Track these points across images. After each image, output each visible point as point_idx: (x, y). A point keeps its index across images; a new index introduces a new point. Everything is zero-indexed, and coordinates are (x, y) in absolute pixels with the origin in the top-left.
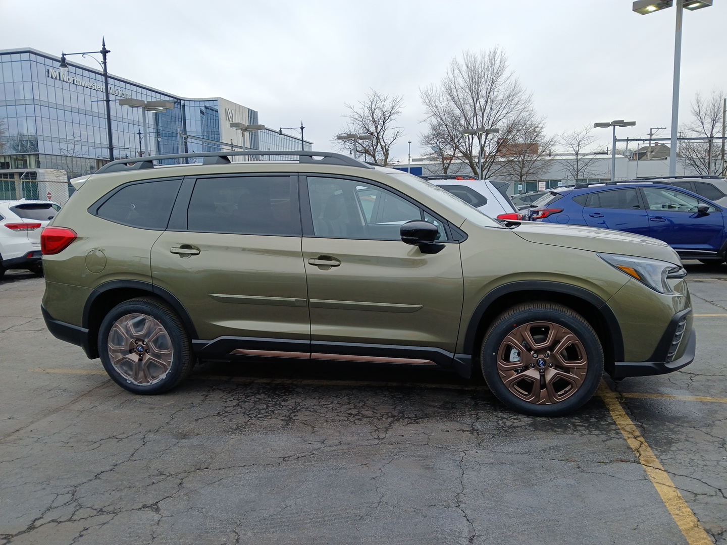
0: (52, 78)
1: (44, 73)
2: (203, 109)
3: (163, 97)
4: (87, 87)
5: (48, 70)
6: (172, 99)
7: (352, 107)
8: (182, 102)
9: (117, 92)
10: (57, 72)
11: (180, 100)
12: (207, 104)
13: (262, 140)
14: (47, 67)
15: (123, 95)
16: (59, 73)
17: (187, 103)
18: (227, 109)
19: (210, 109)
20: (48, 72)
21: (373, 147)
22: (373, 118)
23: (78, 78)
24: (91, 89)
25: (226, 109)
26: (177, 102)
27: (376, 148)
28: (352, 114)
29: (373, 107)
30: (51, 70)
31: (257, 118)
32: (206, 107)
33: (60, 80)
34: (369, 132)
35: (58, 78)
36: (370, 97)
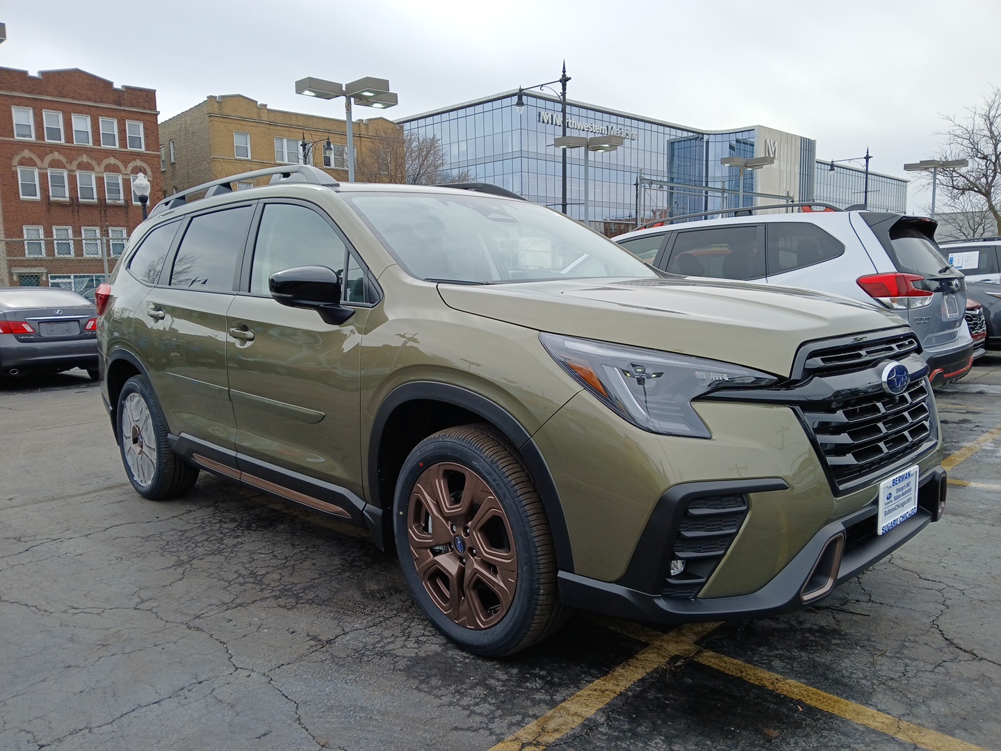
0: (543, 122)
1: (534, 117)
2: (734, 143)
3: (679, 133)
4: (583, 130)
5: (540, 113)
6: (692, 134)
7: (952, 117)
8: (706, 137)
9: (619, 132)
10: (550, 115)
11: (703, 134)
12: (740, 136)
13: (819, 181)
14: (539, 110)
15: (627, 135)
16: (552, 115)
17: (712, 138)
18: (768, 141)
19: (744, 143)
20: (540, 116)
21: (987, 180)
22: (991, 132)
23: (573, 119)
24: (588, 131)
25: (766, 141)
26: (698, 138)
27: (992, 181)
28: (951, 129)
29: (992, 113)
30: (542, 113)
31: (814, 149)
32: (737, 141)
33: (552, 124)
34: (979, 155)
35: (550, 122)
36: (987, 99)
